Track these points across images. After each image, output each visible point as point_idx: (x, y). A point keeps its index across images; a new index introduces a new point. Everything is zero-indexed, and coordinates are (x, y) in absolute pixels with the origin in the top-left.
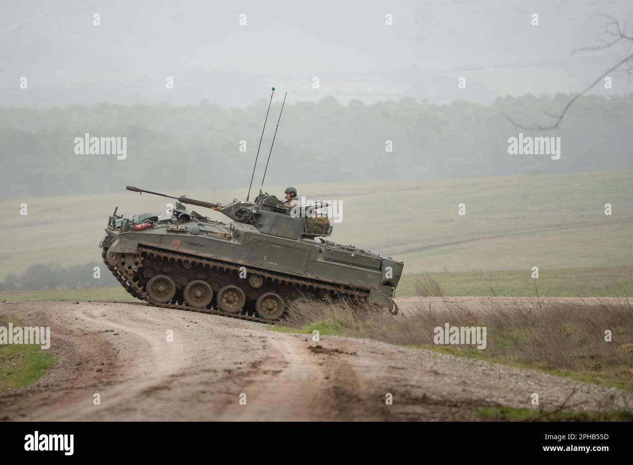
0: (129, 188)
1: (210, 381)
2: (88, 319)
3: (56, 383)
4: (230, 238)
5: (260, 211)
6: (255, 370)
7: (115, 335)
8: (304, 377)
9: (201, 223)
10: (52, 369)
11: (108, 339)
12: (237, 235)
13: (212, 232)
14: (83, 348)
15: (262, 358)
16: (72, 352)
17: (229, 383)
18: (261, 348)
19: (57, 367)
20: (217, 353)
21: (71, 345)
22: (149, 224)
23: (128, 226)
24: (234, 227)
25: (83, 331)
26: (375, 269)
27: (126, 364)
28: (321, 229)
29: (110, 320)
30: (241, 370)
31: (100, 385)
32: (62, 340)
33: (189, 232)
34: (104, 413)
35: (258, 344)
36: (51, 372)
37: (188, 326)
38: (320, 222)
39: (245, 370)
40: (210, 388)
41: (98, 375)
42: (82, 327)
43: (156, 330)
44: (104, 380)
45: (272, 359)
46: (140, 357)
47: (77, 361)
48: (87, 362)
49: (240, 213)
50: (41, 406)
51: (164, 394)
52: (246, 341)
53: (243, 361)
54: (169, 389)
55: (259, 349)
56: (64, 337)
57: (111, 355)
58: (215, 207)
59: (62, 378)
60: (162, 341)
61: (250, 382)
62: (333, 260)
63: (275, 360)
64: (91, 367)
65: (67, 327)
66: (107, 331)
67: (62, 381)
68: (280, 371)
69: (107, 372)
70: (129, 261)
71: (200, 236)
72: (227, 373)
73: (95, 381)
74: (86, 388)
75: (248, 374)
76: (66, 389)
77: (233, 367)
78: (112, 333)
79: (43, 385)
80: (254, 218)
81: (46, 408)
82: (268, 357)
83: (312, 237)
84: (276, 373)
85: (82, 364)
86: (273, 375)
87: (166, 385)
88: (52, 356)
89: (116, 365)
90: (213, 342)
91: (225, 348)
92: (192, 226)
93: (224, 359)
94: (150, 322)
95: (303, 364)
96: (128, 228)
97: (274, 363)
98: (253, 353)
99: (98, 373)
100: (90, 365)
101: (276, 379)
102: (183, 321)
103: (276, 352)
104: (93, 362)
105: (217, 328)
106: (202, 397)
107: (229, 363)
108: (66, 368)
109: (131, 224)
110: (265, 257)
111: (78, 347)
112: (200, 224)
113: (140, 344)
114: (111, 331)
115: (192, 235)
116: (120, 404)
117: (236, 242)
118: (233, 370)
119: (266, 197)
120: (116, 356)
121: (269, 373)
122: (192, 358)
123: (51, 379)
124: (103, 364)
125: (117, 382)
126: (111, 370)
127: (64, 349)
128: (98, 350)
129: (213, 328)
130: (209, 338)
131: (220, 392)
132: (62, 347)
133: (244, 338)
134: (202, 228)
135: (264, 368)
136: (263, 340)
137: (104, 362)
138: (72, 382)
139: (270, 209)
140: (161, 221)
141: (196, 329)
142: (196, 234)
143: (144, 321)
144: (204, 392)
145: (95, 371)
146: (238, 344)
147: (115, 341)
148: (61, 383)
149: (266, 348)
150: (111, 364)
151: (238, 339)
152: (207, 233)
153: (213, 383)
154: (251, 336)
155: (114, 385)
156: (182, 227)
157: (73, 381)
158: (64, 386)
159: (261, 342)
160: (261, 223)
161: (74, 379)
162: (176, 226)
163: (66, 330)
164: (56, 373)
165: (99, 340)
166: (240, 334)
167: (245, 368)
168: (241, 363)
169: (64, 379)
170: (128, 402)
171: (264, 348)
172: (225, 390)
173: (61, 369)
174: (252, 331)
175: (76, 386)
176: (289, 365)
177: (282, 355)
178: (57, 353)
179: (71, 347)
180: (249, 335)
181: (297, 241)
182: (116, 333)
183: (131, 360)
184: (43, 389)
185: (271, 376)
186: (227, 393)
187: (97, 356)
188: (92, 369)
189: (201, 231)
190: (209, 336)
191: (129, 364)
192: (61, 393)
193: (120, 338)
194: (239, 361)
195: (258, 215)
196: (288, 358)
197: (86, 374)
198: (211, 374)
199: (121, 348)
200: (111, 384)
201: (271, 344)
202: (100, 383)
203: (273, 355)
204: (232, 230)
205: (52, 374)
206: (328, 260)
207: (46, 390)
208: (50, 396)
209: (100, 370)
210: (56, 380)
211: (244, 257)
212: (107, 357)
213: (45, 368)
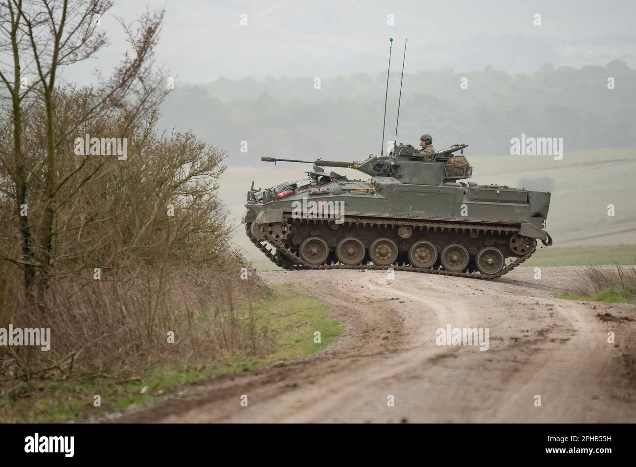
0: (264, 159)
1: (497, 349)
2: (373, 287)
3: (343, 351)
4: (372, 193)
5: (398, 162)
6: (543, 338)
7: (401, 302)
8: (593, 345)
9: (342, 182)
10: (340, 337)
11: (394, 308)
12: (379, 189)
13: (354, 190)
14: (369, 316)
15: (549, 326)
16: (359, 320)
17: (516, 351)
18: (548, 316)
19: (344, 334)
20: (504, 320)
21: (357, 313)
22: (291, 191)
23: (270, 196)
24: (375, 181)
25: (369, 299)
26: (523, 202)
27: (411, 331)
28: (462, 171)
29: (396, 288)
30: (528, 338)
31: (387, 352)
32: (349, 307)
33: (332, 192)
34: (390, 381)
35: (545, 311)
36: (338, 340)
37: (474, 294)
38: (460, 164)
39: (532, 338)
40: (497, 356)
41: (385, 342)
42: (368, 295)
43: (440, 298)
44: (390, 347)
45: (560, 328)
46: (426, 324)
47: (364, 329)
48: (373, 330)
49: (377, 167)
50: (329, 373)
51: (449, 361)
52: (533, 309)
53: (529, 329)
54: (456, 357)
55: (546, 317)
56: (350, 306)
57: (397, 323)
58: (352, 165)
59: (349, 346)
60: (447, 309)
61: (537, 350)
62: (479, 200)
63: (562, 328)
64: (377, 334)
65: (353, 295)
66: (393, 299)
67: (349, 349)
68: (568, 339)
69: (393, 340)
70: (277, 230)
71: (343, 195)
72: (514, 340)
73: (382, 349)
74: (373, 355)
75: (536, 341)
76: (353, 356)
77: (520, 335)
78: (397, 301)
79: (330, 352)
80: (393, 170)
81: (333, 376)
82: (555, 325)
83: (454, 180)
84: (563, 341)
85: (368, 332)
86: (561, 343)
87: (453, 353)
88: (339, 324)
89: (403, 333)
90: (499, 309)
91: (512, 316)
92: (333, 186)
93: (510, 327)
94: (435, 290)
95: (591, 332)
96: (271, 198)
97: (561, 330)
98: (540, 321)
99: (384, 341)
100: (377, 333)
101: (564, 347)
102: (468, 289)
103: (563, 320)
104: (379, 330)
105: (503, 296)
106: (489, 365)
107: (516, 331)
108: (353, 336)
109: (273, 193)
110: (411, 207)
111: (364, 315)
112: (341, 184)
113: (425, 312)
114: (396, 299)
115: (335, 196)
116: (406, 372)
117: (380, 196)
118: (520, 338)
119: (402, 148)
120: (401, 324)
121: (557, 341)
122: (478, 326)
123: (338, 347)
124: (389, 332)
125: (403, 350)
126: (397, 338)
127: (351, 317)
128: (384, 318)
129: (499, 295)
130: (494, 306)
131: (507, 360)
132: (349, 315)
133: (531, 306)
134: (343, 187)
135: (551, 336)
136: (550, 308)
137: (390, 330)
138: (359, 350)
139: (407, 158)
140: (301, 187)
141: (482, 297)
142: (339, 194)
143: (429, 289)
144: (490, 360)
145: (381, 339)
146: (525, 311)
147: (401, 309)
148: (348, 351)
149: (554, 315)
150: (397, 332)
151: (524, 307)
152: (349, 192)
153: (499, 351)
154: (537, 304)
155: (400, 352)
156: (323, 189)
157: (360, 348)
158: (351, 354)
159: (548, 310)
160: (401, 173)
161: (361, 347)
162: (318, 189)
163: (353, 298)
164: (343, 341)
165: (384, 308)
166: (526, 302)
167: (532, 336)
168: (527, 331)
169: (352, 346)
170: (415, 370)
171: (551, 316)
172: (512, 358)
173: (348, 337)
174: (539, 299)
175: (363, 354)
176: (577, 333)
177: (570, 323)
178: (343, 321)
179: (358, 315)
180: (536, 303)
181: (439, 186)
182: (402, 301)
183: (417, 328)
184: (330, 356)
185: (559, 344)
186: (514, 361)
187: (382, 324)
188: (378, 337)
189: (343, 190)
190: (495, 304)
191: (415, 331)
192: (348, 361)
193: (405, 306)
194: (526, 329)
195: (396, 167)
196: (576, 326)
197: (372, 342)
198: (497, 342)
199: (406, 315)
200: (397, 352)
201: (558, 312)
202: (387, 351)
203: (559, 323)
204: (374, 184)
205: (339, 342)
206: (474, 200)
207: (333, 358)
208: (338, 364)
209: (386, 338)
210: (343, 348)
211: (390, 209)
212: (393, 324)
213: (332, 336)
